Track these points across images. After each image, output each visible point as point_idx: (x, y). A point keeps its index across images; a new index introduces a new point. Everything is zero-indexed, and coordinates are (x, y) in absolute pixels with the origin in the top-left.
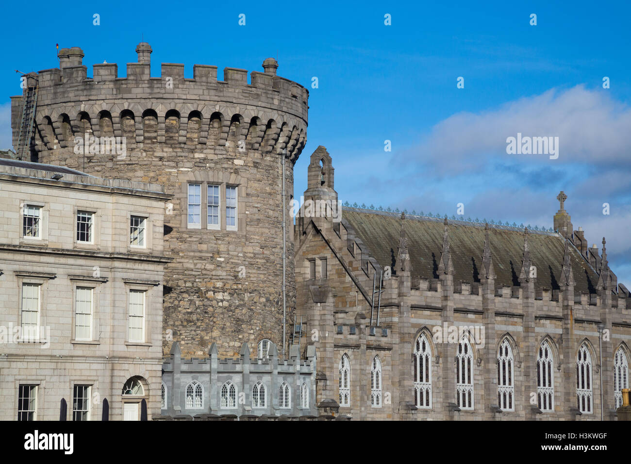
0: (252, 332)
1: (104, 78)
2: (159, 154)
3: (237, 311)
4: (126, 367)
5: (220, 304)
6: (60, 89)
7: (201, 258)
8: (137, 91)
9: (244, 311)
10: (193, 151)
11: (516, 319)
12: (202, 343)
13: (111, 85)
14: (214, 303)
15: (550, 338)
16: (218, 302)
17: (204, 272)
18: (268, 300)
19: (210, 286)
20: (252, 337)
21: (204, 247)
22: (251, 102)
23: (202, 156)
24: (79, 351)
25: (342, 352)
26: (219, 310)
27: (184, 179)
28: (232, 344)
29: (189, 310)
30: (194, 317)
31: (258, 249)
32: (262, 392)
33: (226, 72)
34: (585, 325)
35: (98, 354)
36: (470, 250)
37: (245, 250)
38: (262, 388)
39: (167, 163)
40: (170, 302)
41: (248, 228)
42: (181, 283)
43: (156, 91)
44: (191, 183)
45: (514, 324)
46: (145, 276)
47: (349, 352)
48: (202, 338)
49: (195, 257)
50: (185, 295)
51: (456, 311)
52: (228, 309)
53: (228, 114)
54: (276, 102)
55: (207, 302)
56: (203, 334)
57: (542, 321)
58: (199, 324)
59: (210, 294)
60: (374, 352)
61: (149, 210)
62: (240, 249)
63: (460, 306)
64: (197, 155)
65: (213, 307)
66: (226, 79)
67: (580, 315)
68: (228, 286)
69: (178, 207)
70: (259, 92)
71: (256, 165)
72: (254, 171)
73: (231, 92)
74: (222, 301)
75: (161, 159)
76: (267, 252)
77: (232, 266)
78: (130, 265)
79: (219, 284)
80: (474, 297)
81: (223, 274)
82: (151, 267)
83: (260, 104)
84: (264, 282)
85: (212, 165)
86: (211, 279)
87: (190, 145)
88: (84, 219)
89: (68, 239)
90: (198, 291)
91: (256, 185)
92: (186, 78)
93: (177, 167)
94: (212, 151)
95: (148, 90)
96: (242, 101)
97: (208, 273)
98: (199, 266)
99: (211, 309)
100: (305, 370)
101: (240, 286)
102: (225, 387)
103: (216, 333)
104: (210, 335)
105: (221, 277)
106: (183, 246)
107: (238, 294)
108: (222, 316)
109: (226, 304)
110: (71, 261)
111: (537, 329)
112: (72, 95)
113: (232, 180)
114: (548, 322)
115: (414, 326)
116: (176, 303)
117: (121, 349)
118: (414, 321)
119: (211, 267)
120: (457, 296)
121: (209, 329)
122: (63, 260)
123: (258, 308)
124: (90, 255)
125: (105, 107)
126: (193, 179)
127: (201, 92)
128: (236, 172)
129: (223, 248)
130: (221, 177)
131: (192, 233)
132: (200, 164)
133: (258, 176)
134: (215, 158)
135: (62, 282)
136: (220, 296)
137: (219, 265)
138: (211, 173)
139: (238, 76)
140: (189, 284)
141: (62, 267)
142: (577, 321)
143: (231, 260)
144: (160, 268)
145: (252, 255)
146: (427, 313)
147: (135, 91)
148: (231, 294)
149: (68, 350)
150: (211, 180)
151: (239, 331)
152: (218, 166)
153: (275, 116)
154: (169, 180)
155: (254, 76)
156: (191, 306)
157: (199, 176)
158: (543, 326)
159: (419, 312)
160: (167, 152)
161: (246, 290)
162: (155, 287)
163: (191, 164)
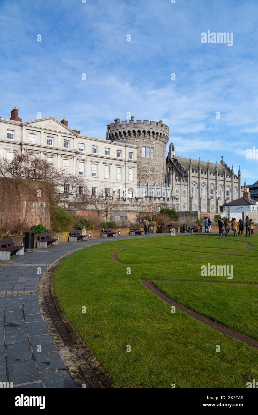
1: (124, 124)
3: (154, 175)
4: (129, 186)
6: (115, 127)
7: (145, 164)
8: (131, 126)
9: (155, 176)
10: (143, 140)
11: (214, 180)
12: (146, 182)
13: (126, 125)
15: (221, 185)
18: (160, 174)
19: (147, 170)
20: (157, 181)
21: (146, 161)
22: (156, 129)
23: (146, 141)
24: (118, 181)
25: (177, 185)
26: (150, 175)
27: (141, 146)
28: (152, 182)
30: (144, 177)
31: (158, 162)
32: (159, 193)
33: (151, 122)
34: (228, 182)
35: (122, 182)
36: (203, 166)
38: (159, 192)
39: (138, 142)
40: (139, 173)
41: (156, 157)
42: (141, 169)
43: (135, 126)
44: (143, 147)
45: (214, 181)
46: (133, 166)
47: (178, 186)
48: (146, 181)
49: (144, 163)
50: (142, 172)
51: (202, 178)
52: (152, 175)
53: (151, 131)
54: (162, 129)
55: (147, 173)
56: (146, 180)
57: (220, 181)
58: (145, 178)
59: (147, 172)
60: (184, 186)
61: (134, 151)
62: (154, 162)
63: (202, 177)
64: (144, 141)
66: (151, 123)
67: (227, 180)
68: (151, 170)
69: (140, 152)
70: (158, 126)
71: (158, 143)
72: (157, 144)
73: (152, 126)
75: (136, 141)
76: (160, 163)
77: (152, 165)
78: (129, 163)
79: (149, 169)
80: (205, 175)
81: (150, 167)
82: (134, 164)
83: (158, 129)
84: (159, 169)
87: (143, 138)
88: (119, 152)
89: (115, 156)
90: (145, 171)
91: (158, 148)
92: (142, 123)
93: (140, 143)
95: (133, 126)
96: (154, 128)
97: (147, 167)
98: (145, 165)
99: (148, 175)
100: (169, 189)
101: (154, 170)
102: (151, 192)
103: (149, 180)
106: (142, 161)
107: (154, 172)
108: (150, 177)
109: (151, 174)
110: (116, 161)
111: (219, 183)
112: (117, 128)
113: (152, 146)
114: (221, 181)
115: (192, 181)
117: (127, 182)
118: (192, 179)
119: (148, 165)
120: (202, 175)
122: (114, 161)
123: (158, 175)
124: (120, 160)
125: (124, 130)
126: (143, 146)
127: (145, 126)
128: (153, 144)
129: (150, 161)
130: (150, 146)
131: (143, 158)
132: (145, 143)
133: (158, 146)
134: (148, 141)
135: (113, 166)
136: (150, 172)
137: (149, 165)
139: (153, 123)
140: (143, 169)
141: (114, 162)
142: (227, 181)
144: (136, 164)
146: (195, 178)
147: (130, 126)
148: (152, 172)
149: (116, 181)
150: (147, 146)
151: (154, 180)
152: (149, 143)
153: (162, 132)
154: (138, 146)
155: (157, 123)
156: (143, 174)
157: (145, 145)
158: (220, 182)
159: (194, 178)
160: (138, 140)
162: (135, 168)
163: (143, 143)
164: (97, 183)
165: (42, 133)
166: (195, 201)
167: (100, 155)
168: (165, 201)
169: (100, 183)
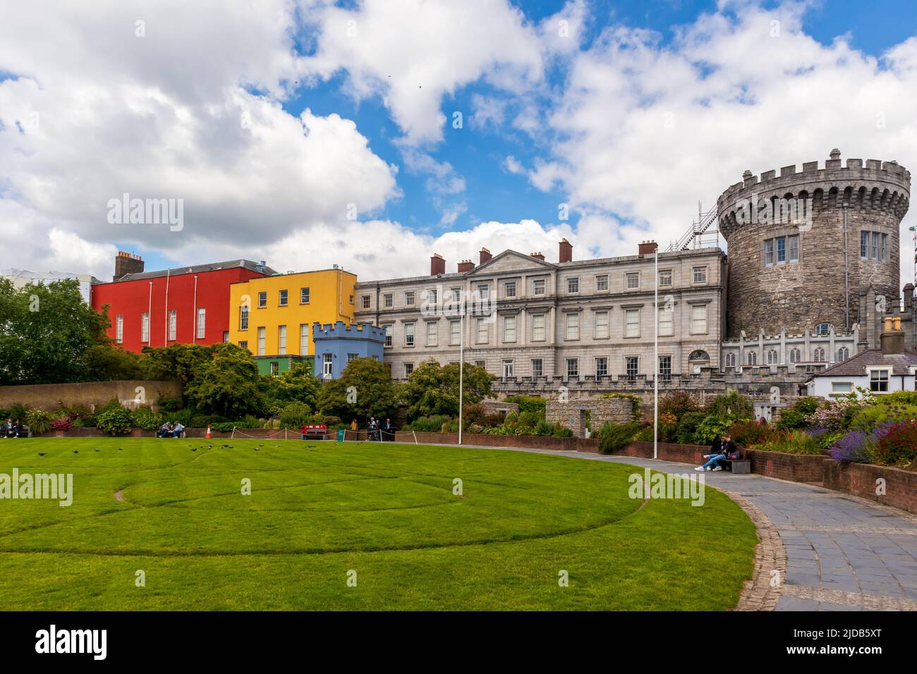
2: (750, 230)
4: (691, 346)
5: (783, 306)
7: (772, 282)
9: (802, 308)
14: (779, 306)
16: (781, 305)
18: (826, 299)
19: (776, 296)
21: (772, 275)
22: (798, 183)
24: (663, 340)
26: (782, 310)
27: (762, 240)
28: (791, 328)
30: (766, 316)
31: (815, 270)
35: (673, 340)
37: (802, 271)
41: (805, 259)
44: (766, 241)
46: (703, 298)
48: (771, 327)
49: (769, 282)
50: (761, 305)
52: (789, 308)
55: (774, 306)
56: (772, 324)
58: (769, 319)
61: (706, 263)
62: (798, 272)
65: (778, 309)
71: (813, 219)
74: (784, 304)
75: (751, 232)
76: (825, 270)
78: (693, 294)
79: (782, 295)
82: (708, 292)
83: (806, 182)
85: (778, 227)
88: (666, 274)
89: (653, 285)
90: (768, 301)
91: (813, 231)
93: (758, 234)
96: (791, 184)
99: (776, 310)
100: (843, 339)
102: (770, 353)
103: (780, 323)
106: (761, 277)
108: (784, 313)
109: (787, 306)
113: (792, 232)
117: (686, 337)
119: (778, 285)
121: (775, 321)
122: (648, 297)
126: (766, 238)
127: (763, 188)
129: (785, 273)
130: (785, 232)
131: (766, 269)
132: (770, 229)
133: (816, 226)
135: (648, 308)
136: (783, 302)
138: (777, 232)
140: (764, 298)
148: (791, 300)
150: (777, 236)
151: (797, 320)
152: (782, 227)
153: (822, 186)
154: (754, 242)
157: (770, 235)
160: (754, 227)
162: (712, 303)
163: (765, 230)
164: (605, 349)
165: (495, 281)
167: (613, 291)
169: (614, 349)
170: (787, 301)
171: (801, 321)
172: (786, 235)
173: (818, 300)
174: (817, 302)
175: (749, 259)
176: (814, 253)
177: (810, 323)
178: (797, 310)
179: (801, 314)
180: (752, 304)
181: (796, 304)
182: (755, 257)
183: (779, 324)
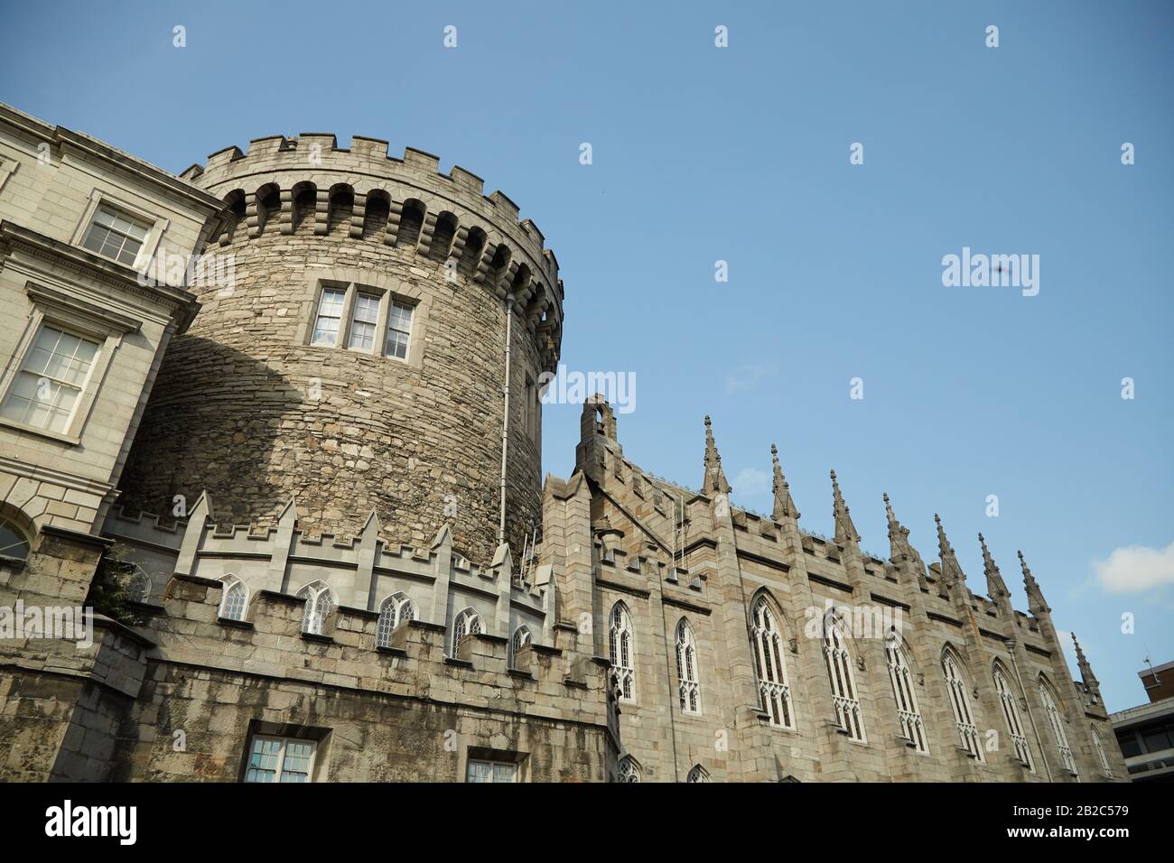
0: (419, 526)
2: (280, 248)
3: (388, 482)
5: (350, 463)
9: (403, 487)
10: (337, 245)
14: (337, 460)
15: (952, 647)
16: (346, 460)
17: (323, 407)
18: (463, 485)
19: (333, 431)
21: (333, 371)
22: (443, 194)
23: (353, 251)
25: (614, 596)
26: (347, 475)
27: (313, 276)
29: (280, 468)
30: (288, 481)
31: (446, 399)
34: (992, 640)
37: (418, 390)
38: (408, 610)
39: (289, 258)
40: (244, 455)
41: (427, 361)
42: (274, 422)
44: (329, 288)
47: (628, 599)
50: (276, 441)
51: (812, 577)
52: (367, 475)
53: (397, 198)
55: (319, 457)
57: (938, 623)
59: (331, 444)
60: (679, 612)
62: (406, 386)
64: (342, 250)
65: (333, 466)
67: (983, 625)
68: (369, 436)
69: (295, 312)
71: (453, 287)
72: (448, 292)
73: (408, 173)
74: (353, 458)
75: (281, 253)
76: (466, 411)
77: (388, 409)
78: (64, 274)
79: (352, 431)
81: (364, 415)
82: (132, 299)
85: (369, 265)
86: (337, 419)
87: (332, 237)
90: (305, 436)
91: (451, 311)
93: (305, 262)
94: (372, 249)
96: (427, 187)
97: (333, 409)
99: (328, 469)
101: (398, 443)
103: (332, 513)
104: (317, 514)
105: (357, 420)
106: (293, 368)
107: (393, 455)
108: (351, 485)
109: (362, 465)
113: (404, 289)
114: (942, 625)
116: (257, 455)
119: (344, 402)
121: (316, 504)
123: (439, 492)
126: (330, 279)
127: (355, 163)
128: (414, 282)
129: (370, 378)
130: (382, 282)
131: (313, 349)
132: (347, 261)
133: (456, 302)
134: (376, 257)
136: (351, 450)
137: (358, 401)
138: (364, 274)
140: (288, 424)
142: (982, 632)
143: (385, 399)
145: (434, 404)
148: (379, 452)
150: (364, 283)
152: (380, 268)
154: (287, 278)
156: (286, 460)
157: (343, 276)
158: (938, 628)
160: (294, 244)
161: (413, 453)
163: (331, 260)
166: (794, 752)
168: (412, 665)
170: (367, 452)
171: (396, 522)
172: (390, 289)
173: (446, 478)
174: (445, 483)
175: (260, 314)
176: (451, 360)
177: (421, 536)
178: (390, 486)
179: (399, 501)
180: (239, 437)
181: (389, 468)
182: (282, 312)
183: (327, 515)
